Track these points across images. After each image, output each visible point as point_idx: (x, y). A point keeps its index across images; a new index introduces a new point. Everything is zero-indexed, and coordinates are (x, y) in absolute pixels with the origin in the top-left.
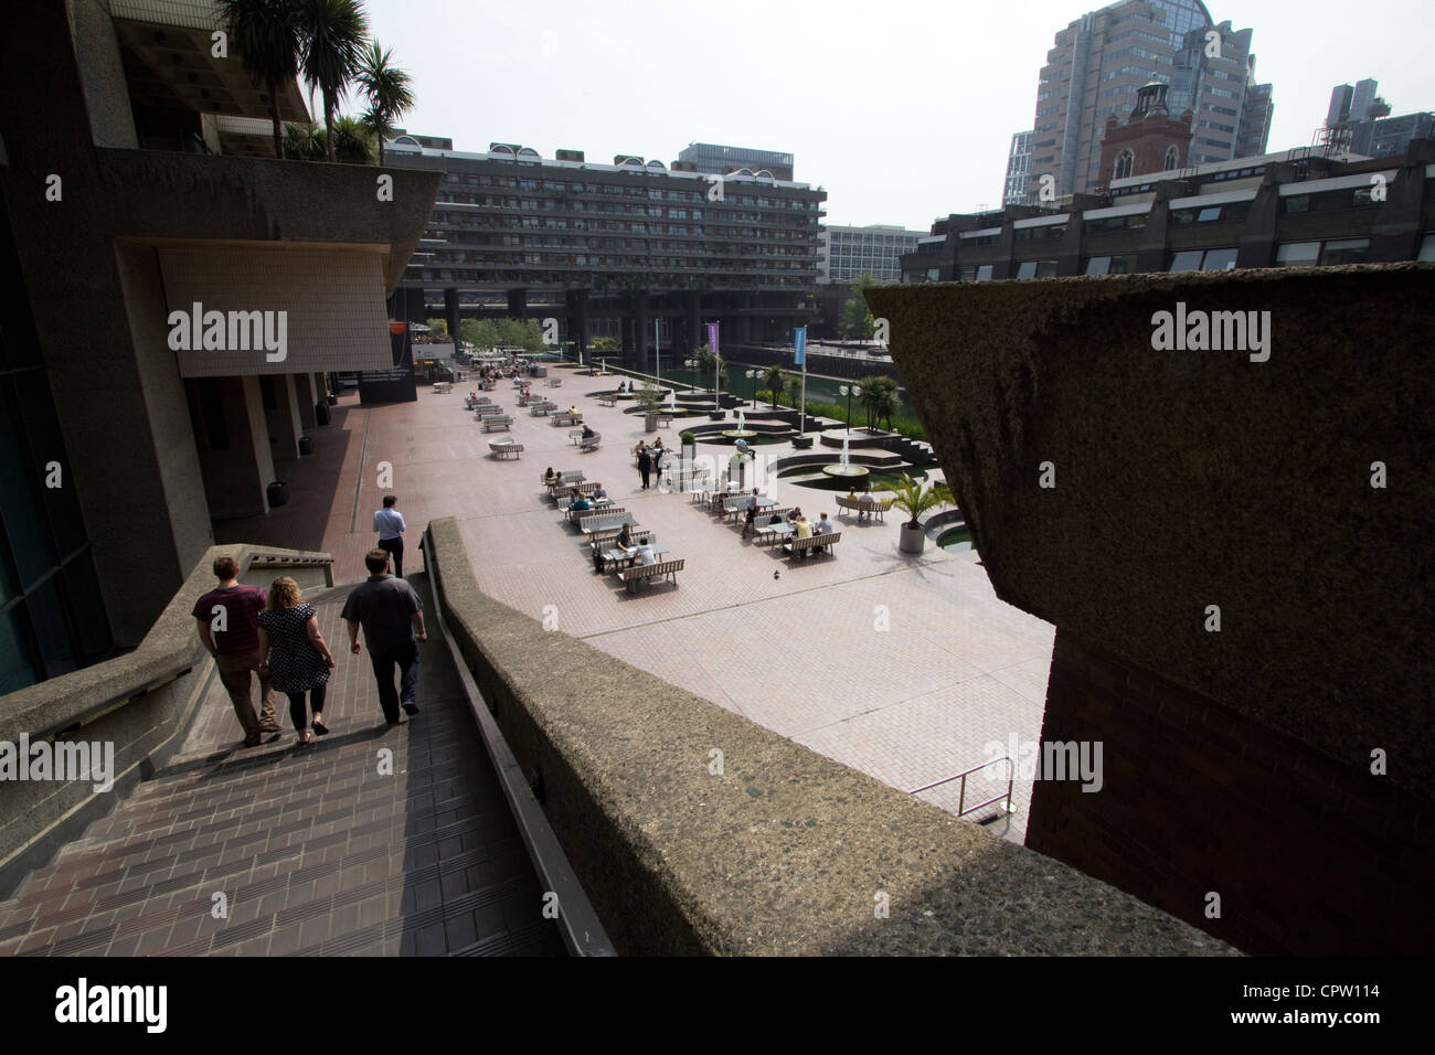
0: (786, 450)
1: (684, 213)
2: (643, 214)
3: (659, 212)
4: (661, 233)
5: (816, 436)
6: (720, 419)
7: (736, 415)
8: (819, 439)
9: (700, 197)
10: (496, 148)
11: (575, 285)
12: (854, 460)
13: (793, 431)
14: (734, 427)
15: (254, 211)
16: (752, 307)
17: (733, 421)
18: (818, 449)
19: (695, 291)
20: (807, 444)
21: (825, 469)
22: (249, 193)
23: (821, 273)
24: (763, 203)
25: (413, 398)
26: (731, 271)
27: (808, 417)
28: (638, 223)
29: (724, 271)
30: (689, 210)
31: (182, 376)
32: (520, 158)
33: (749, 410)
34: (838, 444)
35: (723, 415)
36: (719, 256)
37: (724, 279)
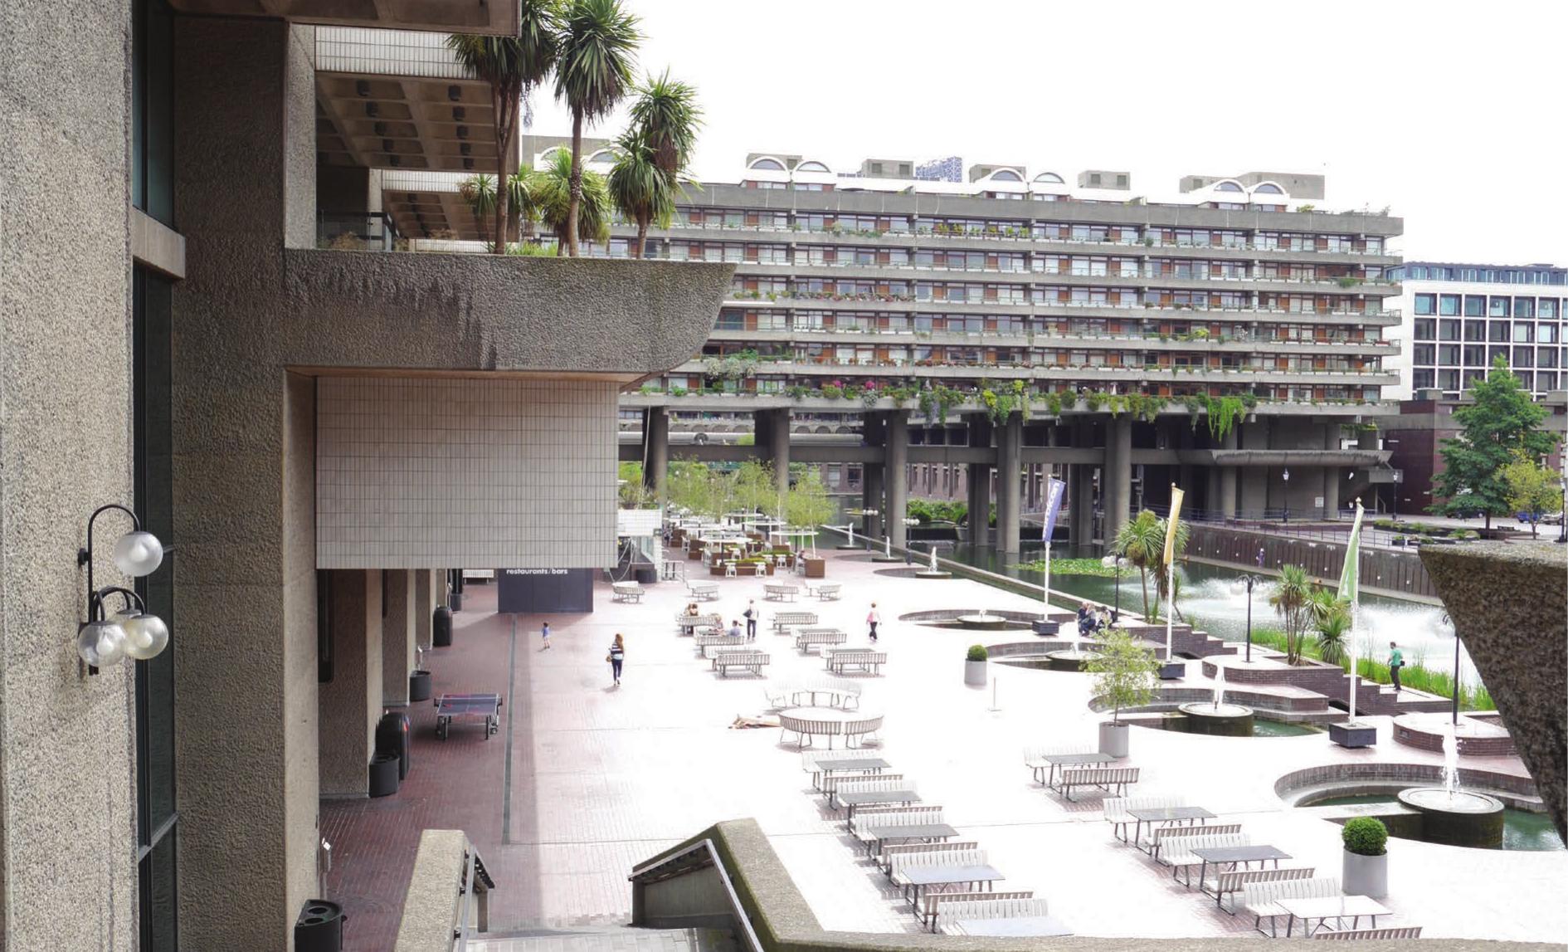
0: (1318, 750)
1: (1103, 266)
2: (1021, 270)
3: (1053, 265)
4: (1054, 304)
5: (1383, 725)
6: (1172, 679)
7: (1210, 671)
8: (1390, 732)
9: (1135, 235)
10: (757, 161)
11: (885, 403)
12: (1470, 779)
13: (1333, 711)
14: (1205, 695)
15: (467, 330)
16: (1240, 447)
17: (1204, 683)
18: (1387, 751)
19: (1120, 415)
20: (1366, 739)
21: (1402, 795)
22: (463, 305)
23: (1393, 378)
24: (1264, 246)
25: (587, 607)
26: (1197, 375)
27: (1365, 683)
28: (1011, 286)
29: (1183, 375)
30: (1112, 261)
31: (318, 567)
32: (799, 177)
33: (1236, 662)
34: (1433, 743)
35: (1180, 670)
36: (1173, 345)
37: (1182, 389)
